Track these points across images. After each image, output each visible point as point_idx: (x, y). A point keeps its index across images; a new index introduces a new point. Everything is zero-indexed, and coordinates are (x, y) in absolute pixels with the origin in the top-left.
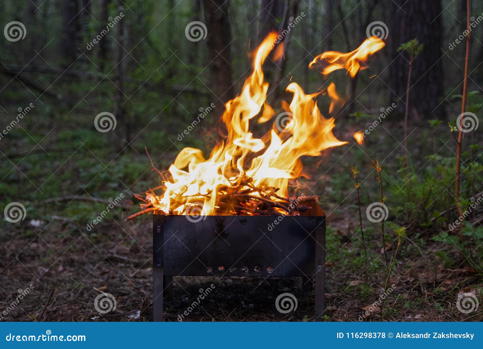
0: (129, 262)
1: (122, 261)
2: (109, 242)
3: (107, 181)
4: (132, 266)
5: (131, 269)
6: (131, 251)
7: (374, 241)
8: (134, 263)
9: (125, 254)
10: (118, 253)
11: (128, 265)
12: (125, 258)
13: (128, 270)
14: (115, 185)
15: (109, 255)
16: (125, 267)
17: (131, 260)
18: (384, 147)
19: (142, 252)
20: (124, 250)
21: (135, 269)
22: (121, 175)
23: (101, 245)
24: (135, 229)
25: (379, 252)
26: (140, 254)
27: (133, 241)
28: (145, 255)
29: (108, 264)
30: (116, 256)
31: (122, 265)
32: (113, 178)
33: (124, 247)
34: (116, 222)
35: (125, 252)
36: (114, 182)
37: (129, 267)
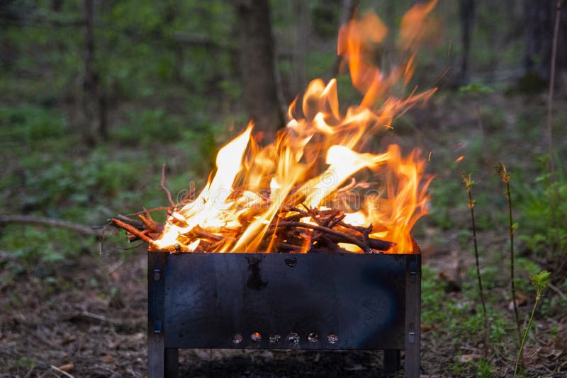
0: (107, 324)
1: (97, 322)
2: (75, 291)
3: (70, 191)
4: (113, 330)
5: (112, 335)
6: (111, 305)
7: (497, 289)
8: (115, 326)
9: (102, 311)
10: (89, 309)
11: (106, 329)
12: (102, 317)
13: (107, 336)
14: (82, 198)
15: (77, 313)
16: (101, 332)
17: (112, 320)
18: (515, 136)
19: (128, 306)
20: (99, 303)
21: (117, 336)
22: (92, 182)
23: (62, 296)
24: (116, 270)
25: (506, 307)
26: (125, 310)
27: (114, 291)
28: (133, 312)
29: (74, 327)
30: (86, 313)
31: (97, 328)
32: (81, 186)
33: (99, 299)
34: (85, 260)
35: (100, 307)
36: (80, 192)
37: (107, 332)
